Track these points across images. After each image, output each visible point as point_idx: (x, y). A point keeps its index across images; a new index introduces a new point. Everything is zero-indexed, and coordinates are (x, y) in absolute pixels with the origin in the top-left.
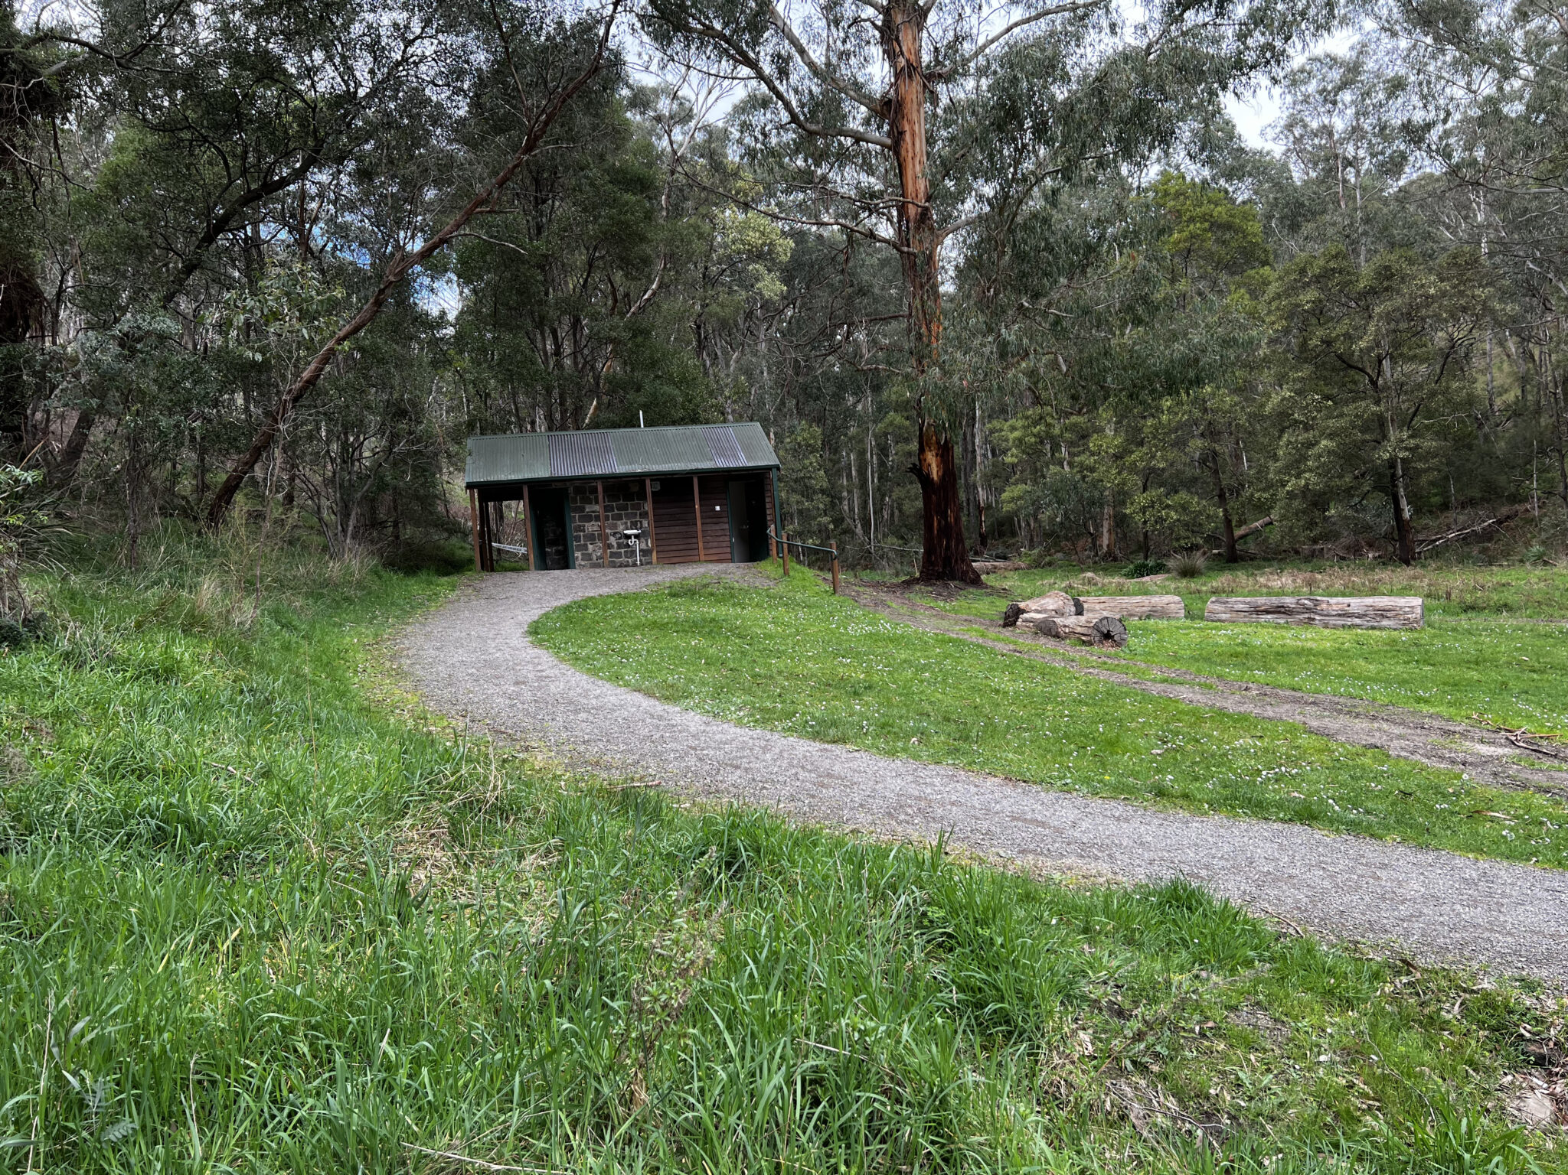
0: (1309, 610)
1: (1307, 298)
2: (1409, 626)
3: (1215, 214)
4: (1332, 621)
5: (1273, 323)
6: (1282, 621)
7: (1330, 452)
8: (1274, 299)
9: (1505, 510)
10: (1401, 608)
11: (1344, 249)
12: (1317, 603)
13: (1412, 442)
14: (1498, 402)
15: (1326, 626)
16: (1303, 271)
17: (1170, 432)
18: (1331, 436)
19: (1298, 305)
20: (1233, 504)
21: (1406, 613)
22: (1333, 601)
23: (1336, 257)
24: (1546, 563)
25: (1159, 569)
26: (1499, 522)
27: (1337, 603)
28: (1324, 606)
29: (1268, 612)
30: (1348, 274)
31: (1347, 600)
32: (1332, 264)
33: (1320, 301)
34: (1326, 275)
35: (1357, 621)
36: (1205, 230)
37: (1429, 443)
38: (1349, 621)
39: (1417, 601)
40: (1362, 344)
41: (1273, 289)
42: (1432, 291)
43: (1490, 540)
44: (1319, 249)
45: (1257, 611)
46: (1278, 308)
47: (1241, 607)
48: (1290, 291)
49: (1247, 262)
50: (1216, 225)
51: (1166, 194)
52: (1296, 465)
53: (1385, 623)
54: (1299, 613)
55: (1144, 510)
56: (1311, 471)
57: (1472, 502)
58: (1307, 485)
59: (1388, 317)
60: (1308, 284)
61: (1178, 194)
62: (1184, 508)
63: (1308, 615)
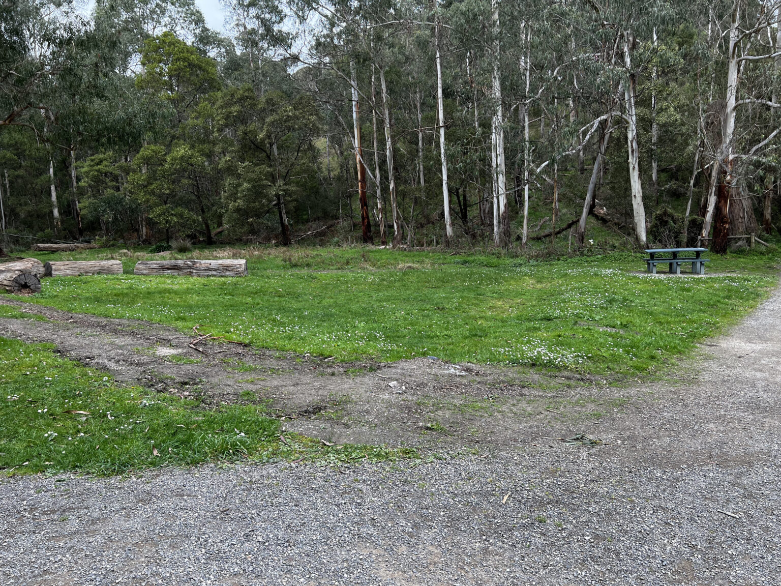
0: (190, 267)
1: (235, 109)
2: (239, 274)
3: (191, 59)
4: (202, 273)
5: (219, 120)
6: (176, 274)
7: (248, 190)
8: (219, 108)
9: (330, 222)
10: (235, 265)
11: (251, 87)
12: (194, 263)
13: (285, 187)
14: (332, 175)
15: (199, 276)
16: (232, 95)
17: (172, 174)
18: (249, 181)
19: (231, 113)
20: (208, 215)
21: (238, 268)
22: (203, 262)
23: (248, 90)
24: (339, 246)
25: (168, 248)
26: (328, 228)
27: (204, 263)
28: (198, 265)
29: (168, 269)
30: (254, 100)
31: (209, 261)
32: (246, 94)
33: (242, 112)
34: (242, 99)
35: (214, 273)
36: (185, 66)
37: (293, 188)
38: (210, 273)
39: (243, 262)
40: (261, 136)
41: (219, 103)
42: (290, 114)
43: (324, 235)
44: (240, 85)
45: (163, 268)
46: (221, 113)
47: (154, 266)
48: (228, 105)
49: (210, 88)
50: (191, 65)
51: (164, 42)
52: (233, 197)
53: (228, 273)
54: (185, 269)
55: (159, 215)
56: (240, 199)
57: (318, 219)
58: (238, 206)
59: (272, 124)
60: (235, 103)
61: (170, 44)
62: (181, 216)
63: (189, 270)
